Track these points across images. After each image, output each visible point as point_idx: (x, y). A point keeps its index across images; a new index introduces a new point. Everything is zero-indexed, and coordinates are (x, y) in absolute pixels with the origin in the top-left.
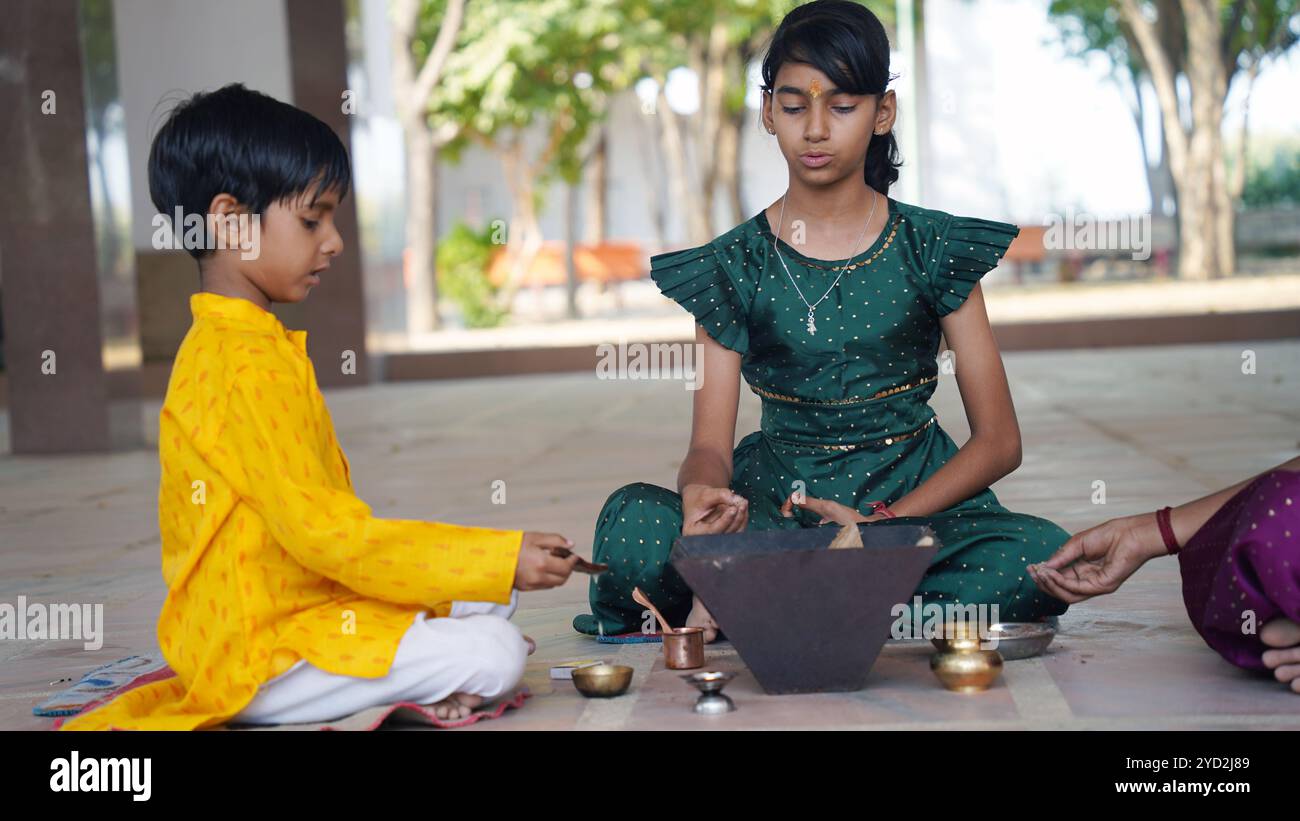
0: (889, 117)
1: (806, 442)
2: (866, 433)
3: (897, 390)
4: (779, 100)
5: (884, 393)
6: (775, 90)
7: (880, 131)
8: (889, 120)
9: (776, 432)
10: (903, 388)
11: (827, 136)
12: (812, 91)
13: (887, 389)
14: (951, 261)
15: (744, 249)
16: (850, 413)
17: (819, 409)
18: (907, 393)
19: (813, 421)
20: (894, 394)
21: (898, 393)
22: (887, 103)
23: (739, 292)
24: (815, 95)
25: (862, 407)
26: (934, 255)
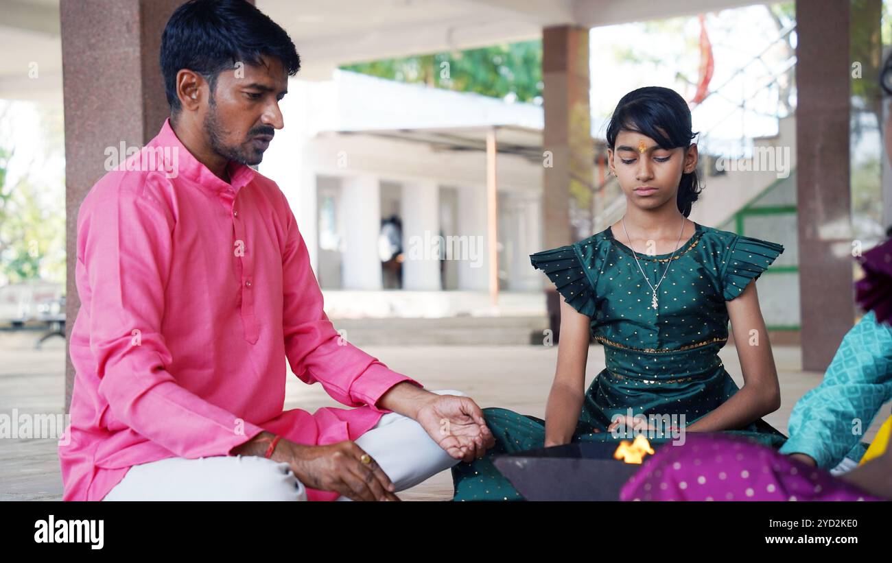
0: (693, 161)
1: (631, 377)
2: (674, 374)
3: (696, 345)
4: (619, 156)
5: (686, 348)
6: (616, 148)
7: (688, 171)
8: (694, 163)
9: (614, 368)
10: (701, 344)
11: (652, 177)
12: (640, 148)
13: (689, 345)
14: (736, 263)
15: (594, 247)
16: (663, 359)
17: (641, 355)
18: (703, 348)
19: (637, 363)
20: (695, 348)
21: (697, 347)
22: (692, 153)
23: (587, 275)
24: (642, 151)
25: (670, 356)
26: (724, 258)
